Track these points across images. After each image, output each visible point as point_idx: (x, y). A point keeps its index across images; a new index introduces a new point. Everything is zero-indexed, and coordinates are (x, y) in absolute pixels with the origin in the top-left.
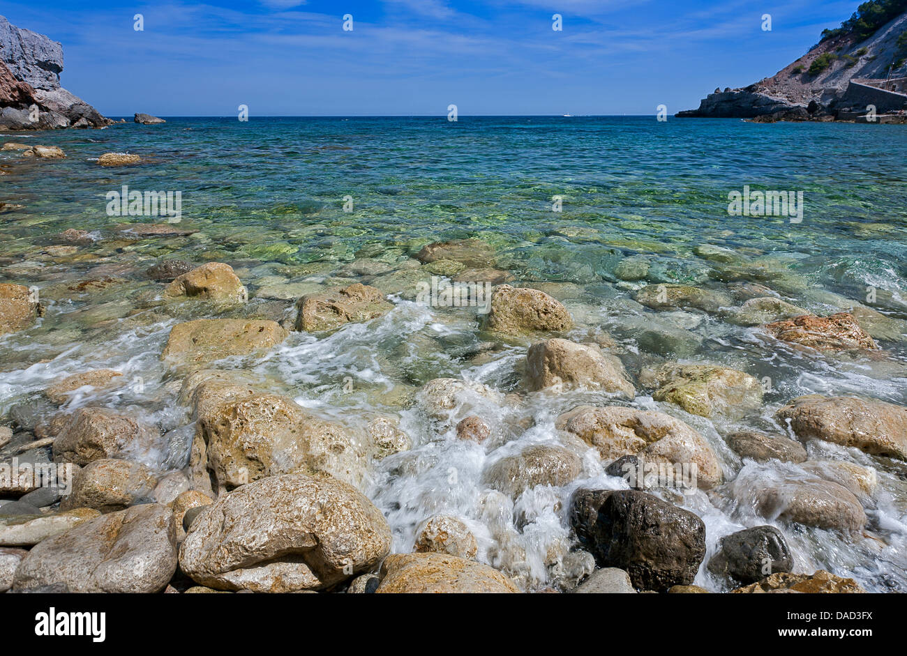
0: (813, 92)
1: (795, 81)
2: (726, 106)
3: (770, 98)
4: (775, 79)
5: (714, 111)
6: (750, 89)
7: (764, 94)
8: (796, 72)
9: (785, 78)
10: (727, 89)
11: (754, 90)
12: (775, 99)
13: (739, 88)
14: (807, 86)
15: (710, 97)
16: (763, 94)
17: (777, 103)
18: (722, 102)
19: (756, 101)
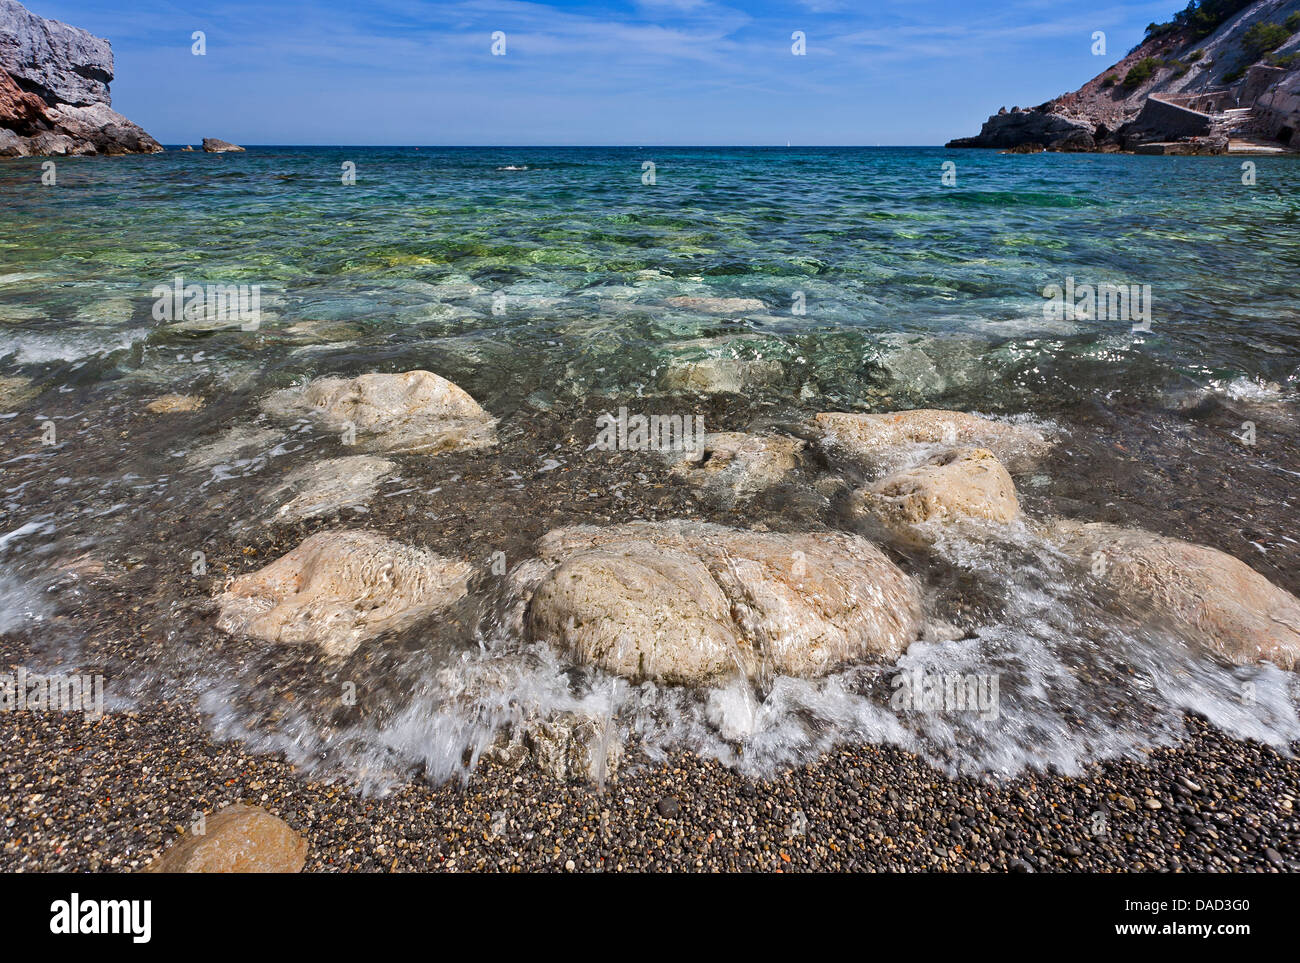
0: (1127, 113)
1: (1103, 99)
2: (1011, 133)
3: (1069, 121)
4: (1078, 94)
5: (996, 138)
6: (1044, 108)
7: (1062, 115)
8: (1107, 84)
9: (1092, 93)
10: (1014, 109)
11: (1049, 110)
12: (1074, 122)
13: (1030, 107)
14: (1120, 105)
15: (993, 120)
16: (1059, 115)
17: (1076, 127)
18: (1007, 126)
19: (1051, 125)
